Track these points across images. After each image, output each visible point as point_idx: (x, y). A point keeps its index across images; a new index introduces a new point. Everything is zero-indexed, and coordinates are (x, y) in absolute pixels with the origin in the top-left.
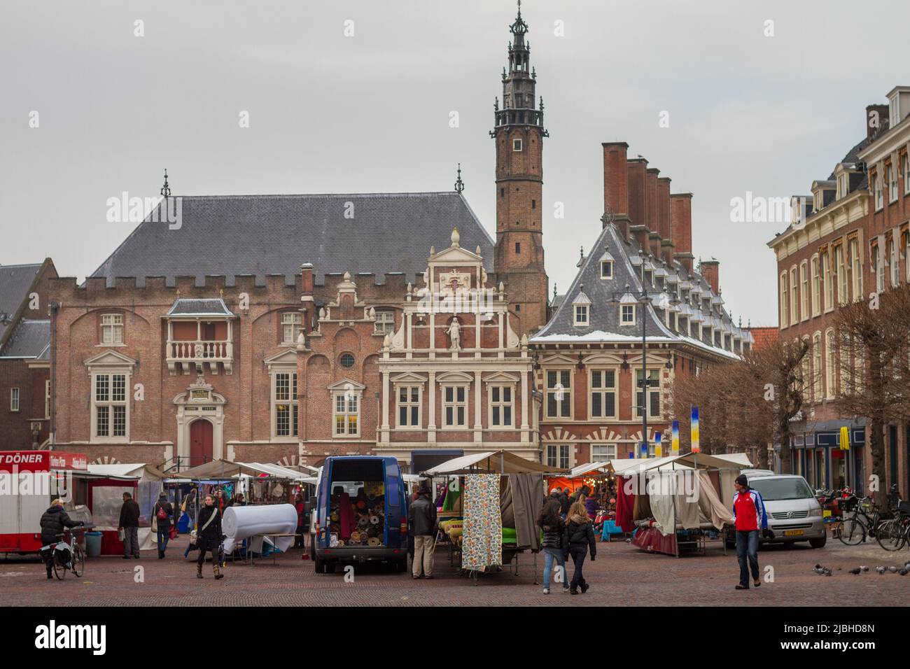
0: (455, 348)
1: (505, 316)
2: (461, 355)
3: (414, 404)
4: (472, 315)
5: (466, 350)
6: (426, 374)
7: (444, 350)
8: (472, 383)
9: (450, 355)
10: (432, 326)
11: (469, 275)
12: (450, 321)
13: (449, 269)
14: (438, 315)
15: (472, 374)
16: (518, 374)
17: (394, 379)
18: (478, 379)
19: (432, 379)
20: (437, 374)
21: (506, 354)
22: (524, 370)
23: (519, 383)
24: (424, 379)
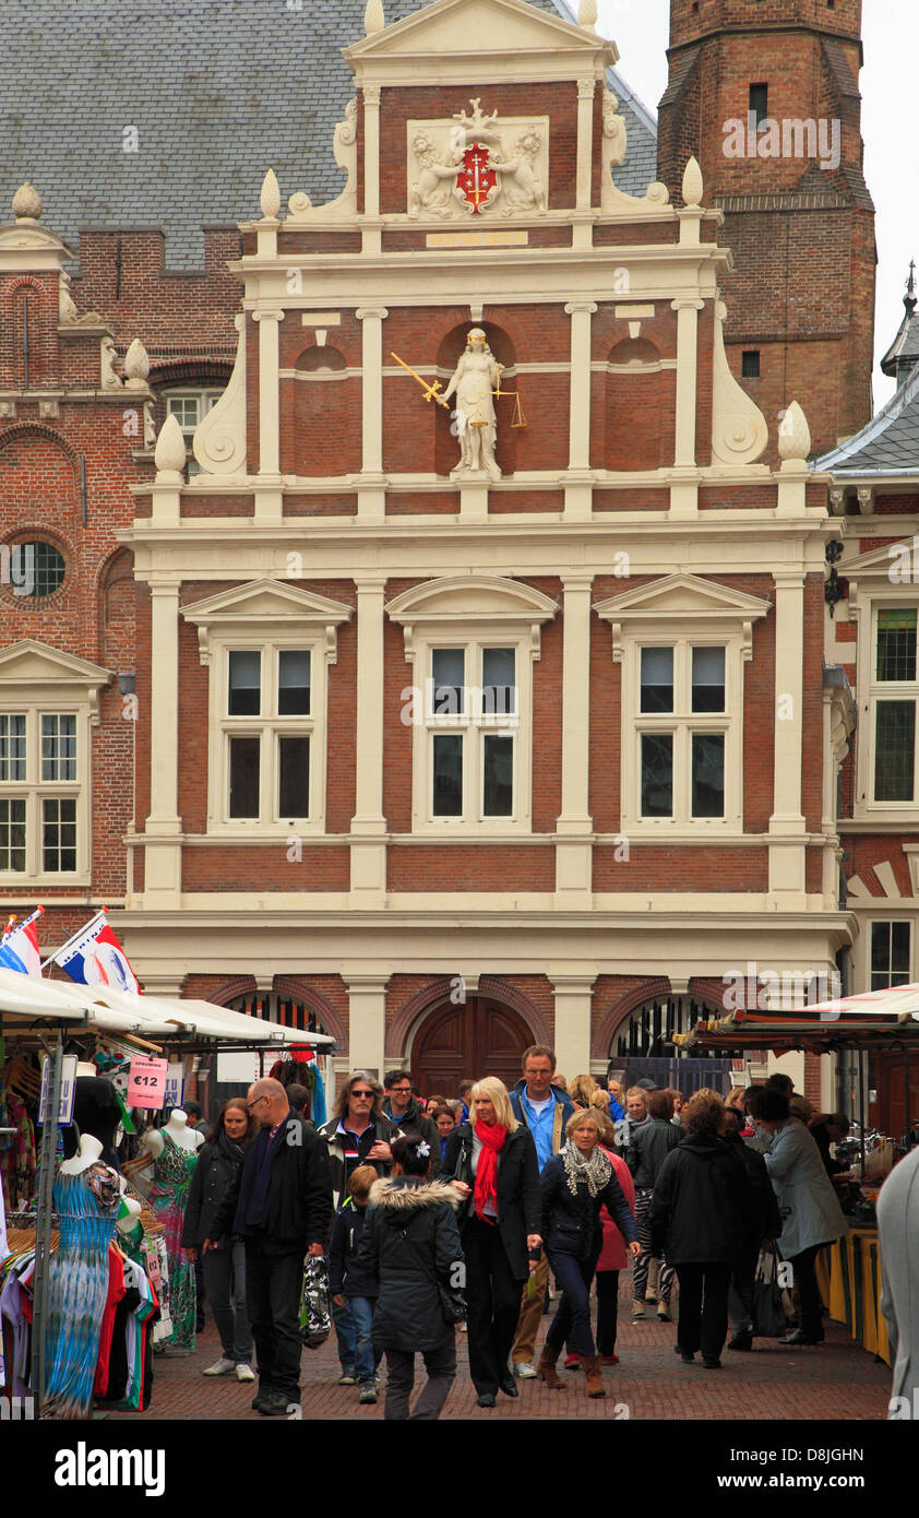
0: (476, 473)
1: (705, 316)
2: (499, 501)
3: (293, 723)
4: (554, 316)
5: (524, 479)
6: (344, 589)
7: (427, 481)
8: (552, 630)
9: (449, 502)
10: (372, 371)
11: (541, 126)
12: (452, 347)
13: (446, 101)
14: (397, 320)
15: (551, 586)
16: (761, 584)
17: (199, 613)
18: (577, 610)
19: (371, 610)
20: (394, 586)
21: (709, 497)
22: (792, 567)
23: (764, 629)
24: (336, 612)
